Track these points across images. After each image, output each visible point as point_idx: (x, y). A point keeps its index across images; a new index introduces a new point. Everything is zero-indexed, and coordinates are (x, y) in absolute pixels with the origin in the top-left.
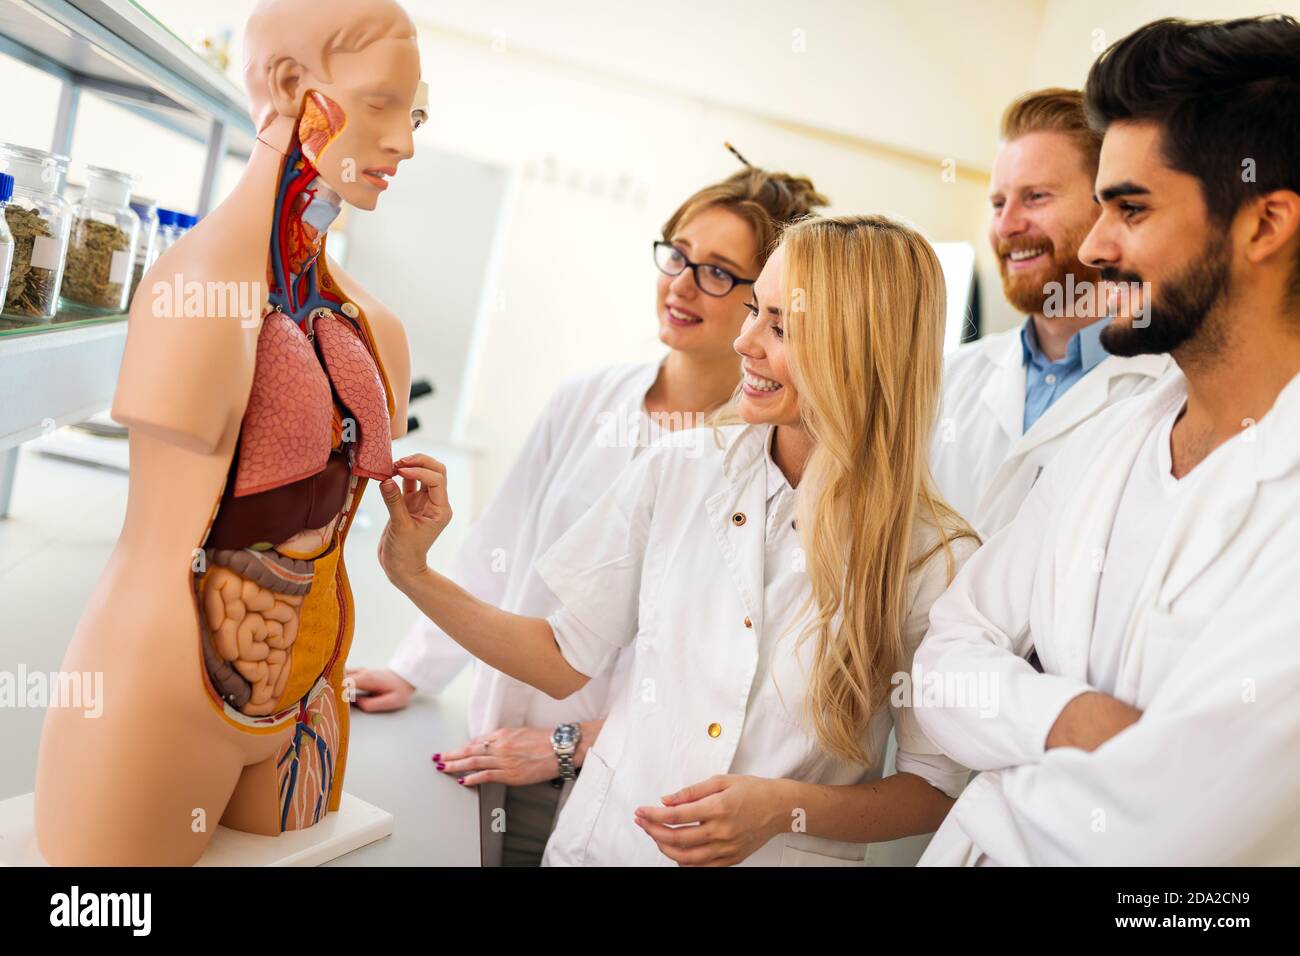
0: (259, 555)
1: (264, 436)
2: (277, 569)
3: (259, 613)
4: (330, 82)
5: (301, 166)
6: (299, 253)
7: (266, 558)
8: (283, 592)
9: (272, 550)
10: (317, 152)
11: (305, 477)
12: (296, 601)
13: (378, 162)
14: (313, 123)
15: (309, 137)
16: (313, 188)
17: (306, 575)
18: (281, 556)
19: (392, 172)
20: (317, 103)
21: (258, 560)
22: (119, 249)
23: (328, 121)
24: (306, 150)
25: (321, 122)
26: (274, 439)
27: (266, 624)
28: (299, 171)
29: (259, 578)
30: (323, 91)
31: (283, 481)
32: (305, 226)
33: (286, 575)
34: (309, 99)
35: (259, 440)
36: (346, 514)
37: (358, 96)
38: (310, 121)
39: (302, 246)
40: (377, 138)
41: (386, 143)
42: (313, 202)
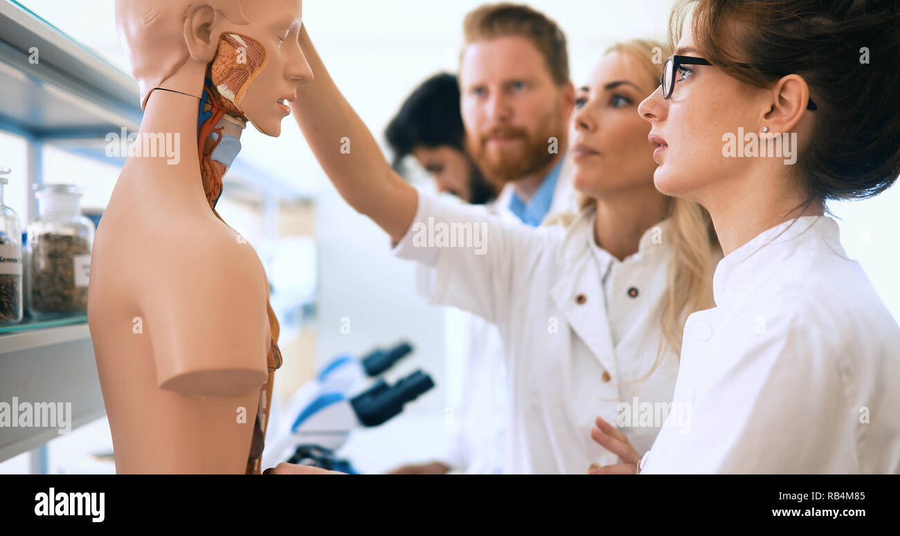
6: (213, 191)
10: (236, 89)
16: (220, 126)
20: (233, 44)
22: (79, 253)
28: (210, 112)
34: (224, 42)
40: (285, 68)
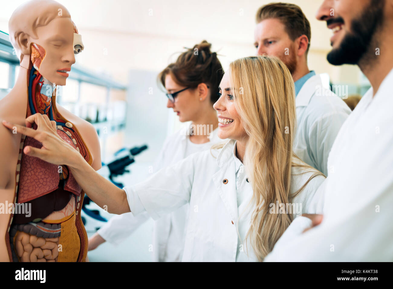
0: (35, 225)
1: (28, 179)
2: (44, 229)
3: (39, 247)
4: (37, 39)
5: (36, 73)
6: (41, 106)
7: (38, 225)
8: (49, 237)
9: (41, 222)
10: (38, 66)
11: (48, 193)
12: (56, 240)
13: (62, 67)
14: (34, 55)
15: (35, 61)
16: (42, 81)
17: (58, 230)
18: (45, 223)
19: (69, 70)
20: (35, 48)
21: (34, 226)
23: (40, 53)
24: (35, 66)
25: (37, 55)
26: (32, 180)
27: (43, 251)
28: (35, 75)
29: (36, 234)
30: (36, 42)
31: (38, 196)
32: (42, 96)
33: (48, 231)
34: (32, 47)
35: (26, 181)
36: (79, 202)
37: (49, 42)
38: (33, 55)
39: (42, 103)
40: (61, 57)
41: (64, 59)
42: (43, 86)
